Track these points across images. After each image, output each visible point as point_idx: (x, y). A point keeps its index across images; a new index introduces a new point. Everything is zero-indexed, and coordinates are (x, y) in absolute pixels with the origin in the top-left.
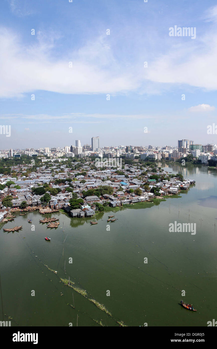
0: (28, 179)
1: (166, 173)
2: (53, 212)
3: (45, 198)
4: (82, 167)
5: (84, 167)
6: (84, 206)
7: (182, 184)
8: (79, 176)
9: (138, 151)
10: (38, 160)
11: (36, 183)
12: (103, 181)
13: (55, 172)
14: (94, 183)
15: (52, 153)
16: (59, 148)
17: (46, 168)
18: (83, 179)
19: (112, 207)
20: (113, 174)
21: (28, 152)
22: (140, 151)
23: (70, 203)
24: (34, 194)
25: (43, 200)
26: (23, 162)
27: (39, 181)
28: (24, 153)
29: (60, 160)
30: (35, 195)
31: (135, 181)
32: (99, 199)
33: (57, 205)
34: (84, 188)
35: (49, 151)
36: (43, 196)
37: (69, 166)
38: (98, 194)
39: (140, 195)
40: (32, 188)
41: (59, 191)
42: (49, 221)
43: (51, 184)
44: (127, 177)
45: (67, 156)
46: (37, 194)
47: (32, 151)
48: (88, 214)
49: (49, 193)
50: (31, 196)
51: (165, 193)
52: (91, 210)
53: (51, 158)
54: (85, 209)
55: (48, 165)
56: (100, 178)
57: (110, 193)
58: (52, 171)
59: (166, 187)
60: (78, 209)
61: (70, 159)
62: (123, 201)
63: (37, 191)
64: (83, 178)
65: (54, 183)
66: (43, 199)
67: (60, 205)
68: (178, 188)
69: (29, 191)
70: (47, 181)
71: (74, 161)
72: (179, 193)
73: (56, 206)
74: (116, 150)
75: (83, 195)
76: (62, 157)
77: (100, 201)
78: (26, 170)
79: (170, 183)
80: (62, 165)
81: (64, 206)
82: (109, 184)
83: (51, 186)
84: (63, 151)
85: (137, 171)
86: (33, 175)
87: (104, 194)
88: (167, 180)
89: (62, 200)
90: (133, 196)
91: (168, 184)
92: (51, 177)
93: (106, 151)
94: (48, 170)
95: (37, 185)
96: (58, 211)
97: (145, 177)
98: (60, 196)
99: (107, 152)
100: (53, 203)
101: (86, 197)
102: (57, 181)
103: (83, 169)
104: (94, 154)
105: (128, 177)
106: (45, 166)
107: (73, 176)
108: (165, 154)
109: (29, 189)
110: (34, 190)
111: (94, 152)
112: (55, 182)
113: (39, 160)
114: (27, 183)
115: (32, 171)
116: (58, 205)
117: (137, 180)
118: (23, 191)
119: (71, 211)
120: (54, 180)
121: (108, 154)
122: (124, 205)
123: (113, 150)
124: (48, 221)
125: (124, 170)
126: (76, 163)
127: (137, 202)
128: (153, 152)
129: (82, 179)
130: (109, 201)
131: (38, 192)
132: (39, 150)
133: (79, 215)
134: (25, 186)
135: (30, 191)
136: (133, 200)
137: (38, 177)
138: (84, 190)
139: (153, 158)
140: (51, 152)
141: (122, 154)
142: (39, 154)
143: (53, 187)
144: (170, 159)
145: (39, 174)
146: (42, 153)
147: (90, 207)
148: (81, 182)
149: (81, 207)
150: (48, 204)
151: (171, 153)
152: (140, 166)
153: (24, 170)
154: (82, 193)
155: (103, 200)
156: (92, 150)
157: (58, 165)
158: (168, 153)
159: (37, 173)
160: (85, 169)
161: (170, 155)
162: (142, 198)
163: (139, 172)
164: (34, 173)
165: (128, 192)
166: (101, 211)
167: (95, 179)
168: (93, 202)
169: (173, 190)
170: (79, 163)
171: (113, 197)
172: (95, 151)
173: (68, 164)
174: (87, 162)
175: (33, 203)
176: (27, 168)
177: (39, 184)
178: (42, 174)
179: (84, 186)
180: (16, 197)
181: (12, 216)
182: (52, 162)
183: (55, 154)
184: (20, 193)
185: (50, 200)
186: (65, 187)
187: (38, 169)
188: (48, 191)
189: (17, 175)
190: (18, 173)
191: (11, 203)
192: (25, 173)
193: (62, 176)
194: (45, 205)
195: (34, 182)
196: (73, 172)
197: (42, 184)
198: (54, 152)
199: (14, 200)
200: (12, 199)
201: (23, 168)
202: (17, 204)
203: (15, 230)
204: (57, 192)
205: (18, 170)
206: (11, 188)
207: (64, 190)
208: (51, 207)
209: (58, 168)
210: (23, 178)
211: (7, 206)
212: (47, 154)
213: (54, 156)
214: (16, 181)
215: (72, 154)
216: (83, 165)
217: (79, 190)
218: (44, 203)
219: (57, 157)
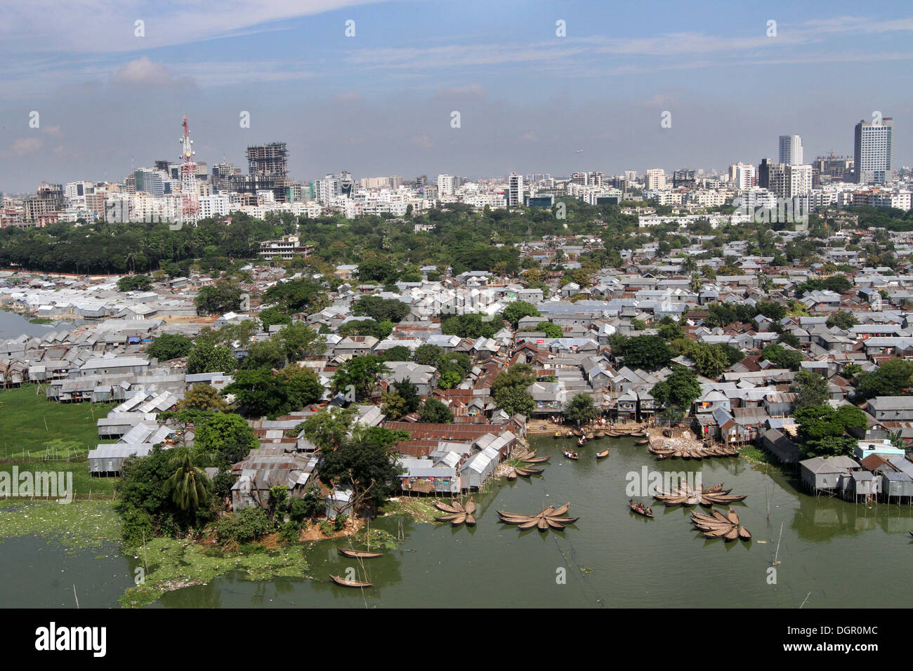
0: (588, 296)
2: (708, 457)
3: (674, 388)
4: (821, 253)
5: (831, 253)
6: (871, 447)
8: (815, 293)
10: (621, 220)
11: (626, 313)
13: (701, 273)
14: (896, 328)
15: (676, 192)
17: (658, 254)
18: (837, 309)
21: (578, 187)
23: (796, 422)
24: (621, 365)
25: (666, 396)
26: (564, 228)
27: (636, 309)
28: (566, 189)
29: (715, 221)
30: (625, 368)
33: (731, 424)
34: (850, 352)
35: (662, 185)
36: (663, 379)
37: (762, 245)
40: (612, 339)
41: (733, 356)
43: (691, 323)
46: (633, 367)
47: (596, 182)
48: (897, 489)
49: (687, 364)
50: (609, 373)
52: (910, 469)
53: (678, 212)
54: (875, 458)
55: (666, 239)
58: (688, 266)
60: (839, 454)
63: (634, 352)
64: (836, 304)
65: (701, 321)
66: (666, 390)
67: (745, 427)
69: (598, 351)
70: (672, 310)
71: (778, 226)
73: (723, 431)
75: (852, 385)
76: (721, 210)
78: (579, 260)
80: (727, 242)
81: (763, 431)
83: (691, 331)
84: (722, 185)
86: (609, 278)
89: (754, 405)
92: (687, 294)
94: (670, 263)
95: (628, 323)
96: (736, 456)
98: (738, 381)
100: (710, 413)
101: (872, 396)
102: (714, 309)
103: (829, 263)
104: (867, 197)
106: (656, 245)
107: (785, 293)
109: (598, 339)
110: (623, 348)
111: (865, 189)
112: (709, 314)
113: (626, 219)
114: (586, 314)
115: (603, 265)
116: (737, 425)
118: (575, 348)
119: (804, 463)
120: (701, 304)
126: (789, 235)
131: (638, 357)
132: (622, 178)
133: (845, 485)
134: (578, 327)
135: (602, 347)
137: (629, 290)
138: (853, 360)
140: (674, 187)
142: (626, 196)
143: (704, 339)
145: (634, 279)
146: (637, 192)
147: (902, 452)
148: (833, 321)
149: (856, 447)
150: (686, 416)
153: (572, 257)
154: (844, 375)
156: (854, 178)
157: (712, 241)
159: (625, 271)
160: (837, 264)
164: (612, 270)
170: (803, 237)
172: (870, 184)
173: (752, 237)
174: (839, 233)
175: (621, 406)
176: (583, 251)
177: (638, 322)
178: (647, 277)
179: (849, 341)
180: (545, 372)
181: (532, 454)
182: (682, 228)
183: (691, 197)
184: (563, 354)
185: (698, 401)
186: (758, 343)
187: (625, 255)
188: (681, 357)
189: (545, 279)
190: (549, 268)
191: (526, 395)
192: (574, 269)
193: (734, 291)
194: (673, 419)
195: (615, 312)
196: (780, 272)
197: (650, 319)
198: (687, 187)
199: (540, 387)
200: (530, 382)
201: (568, 251)
202: (551, 402)
203: (550, 526)
204: (725, 365)
205: (546, 259)
206: (525, 331)
207: (751, 354)
208: (703, 430)
209: (712, 254)
210: (569, 292)
211: (512, 410)
212: (657, 196)
213: (688, 204)
214: (541, 301)
215: (765, 194)
216: (823, 245)
217: (830, 360)
218: (670, 411)
219: (702, 206)
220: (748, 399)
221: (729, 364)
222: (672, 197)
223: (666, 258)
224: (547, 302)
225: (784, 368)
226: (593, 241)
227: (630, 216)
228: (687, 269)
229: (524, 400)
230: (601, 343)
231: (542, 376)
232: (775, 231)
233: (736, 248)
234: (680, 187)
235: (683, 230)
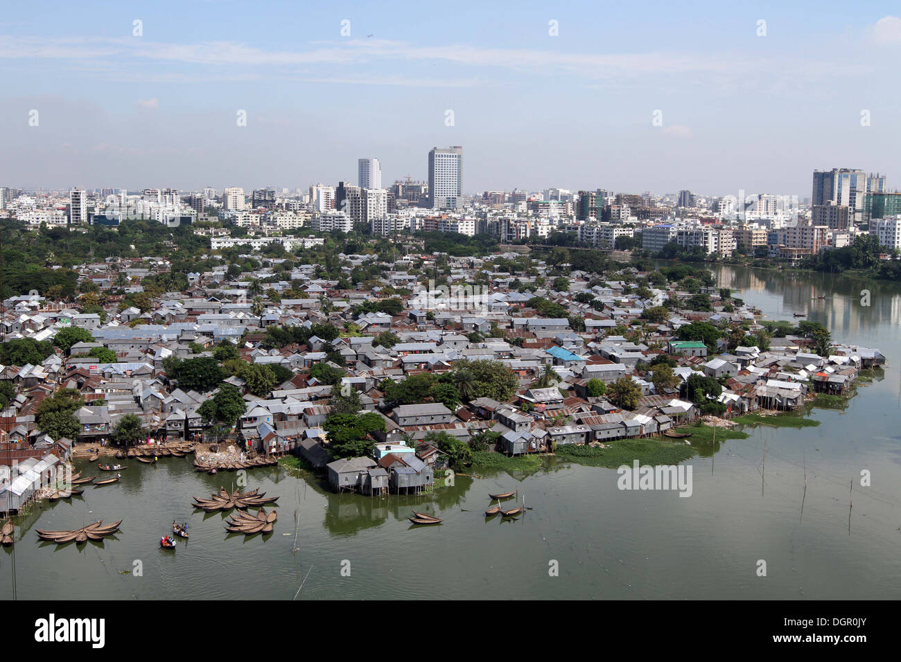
0: (148, 321)
1: (751, 316)
2: (249, 468)
3: (220, 405)
4: (385, 277)
5: (394, 277)
6: (388, 448)
7: (821, 368)
8: (370, 315)
9: (632, 215)
10: (193, 241)
11: (185, 337)
12: (474, 338)
13: (265, 296)
14: (432, 346)
15: (254, 212)
16: (285, 191)
17: (228, 277)
18: (387, 329)
19: (510, 454)
20: (519, 314)
21: (150, 204)
22: (642, 214)
23: (325, 430)
24: (175, 387)
25: (213, 413)
26: (130, 248)
27: (197, 333)
28: (136, 207)
29: (289, 244)
30: (178, 389)
31: (612, 345)
32: (454, 419)
33: (271, 436)
34: (389, 368)
35: (242, 205)
36: (212, 398)
37: (329, 269)
38: (451, 397)
39: (631, 408)
40: (167, 362)
41: (281, 375)
42: (235, 507)
43: (249, 345)
44: (577, 325)
45: (322, 229)
46: (186, 388)
47: (171, 200)
48: (404, 482)
49: (238, 383)
50: (160, 395)
51: (745, 402)
52: (417, 465)
53: (253, 234)
54: (390, 457)
55: (238, 263)
56: (459, 327)
57: (501, 396)
58: (255, 288)
59: (749, 379)
60: (360, 455)
61: (331, 242)
62: (556, 432)
63: (187, 374)
64: (387, 325)
65: (259, 344)
66: (212, 408)
67: (285, 438)
68: (802, 382)
69: (152, 375)
70: (232, 333)
71: (350, 250)
72: (806, 404)
73: (265, 443)
74: (534, 206)
75: (385, 396)
76: (297, 232)
77: (459, 426)
78: (143, 284)
79: (768, 362)
80: (297, 265)
81: (300, 441)
82: (499, 354)
83: (247, 353)
84: (302, 206)
85: (625, 300)
86: (172, 302)
87: (476, 397)
88: (756, 348)
89: (295, 419)
90: (601, 412)
91: (762, 364)
92: (248, 317)
93: (490, 211)
94: (238, 287)
95: (185, 346)
96: (275, 464)
97: (659, 331)
98: (286, 398)
99: (496, 214)
100: (255, 427)
101: (397, 406)
102: (273, 332)
103: (389, 287)
104: (436, 222)
105: (584, 328)
106: (226, 268)
107: (343, 315)
108: (750, 233)
109: (153, 363)
110: (176, 370)
111: (436, 214)
112: (266, 336)
113: (198, 241)
114: (144, 338)
115: (168, 289)
116: (277, 437)
117: (621, 342)
118: (129, 373)
119: (330, 465)
120: (261, 327)
121: (498, 224)
122: (559, 447)
123: (523, 206)
124: (230, 505)
125: (567, 298)
126: (359, 259)
127: (618, 438)
128: (699, 222)
129: (383, 330)
130: (497, 428)
131: (190, 379)
132: (198, 195)
133: (363, 482)
134: (136, 352)
135: (157, 371)
136: (600, 427)
137: (192, 314)
138: (390, 375)
139: (699, 248)
140: (254, 207)
141: (562, 227)
142: (201, 215)
143: (258, 360)
144: (774, 255)
145: (198, 302)
146: (212, 211)
147: (413, 450)
148: (378, 340)
149: (376, 448)
150: (232, 431)
151: (777, 227)
152: (638, 281)
153: (134, 280)
154: (380, 389)
155: (468, 424)
156: (428, 203)
157: (282, 264)
158: (764, 227)
159: (190, 295)
160: (395, 287)
161: (772, 236)
162: (642, 419)
163: (634, 306)
164: (177, 294)
165: (579, 395)
166: (461, 472)
167: (440, 332)
168: (425, 429)
169: (782, 392)
170: (371, 261)
171: (514, 410)
172: (441, 209)
173: (322, 260)
174: (406, 257)
175: (169, 425)
176: (148, 275)
177: (196, 345)
178: (211, 301)
179: (390, 358)
180: (94, 396)
181: (78, 476)
182: (255, 251)
183: (269, 218)
184: (116, 379)
185: (243, 417)
186: (308, 362)
187: (193, 279)
188: (233, 377)
189: (104, 304)
190: (108, 292)
191: (73, 420)
192: (136, 293)
193: (296, 314)
194: (220, 435)
195: (175, 336)
196: (343, 295)
197: (210, 343)
198: (266, 207)
199: (89, 411)
200: (78, 406)
201: (131, 273)
202: (98, 425)
203: (89, 539)
204: (273, 383)
205: (107, 282)
206: (77, 357)
207: (302, 373)
208: (247, 443)
209: (280, 277)
210: (129, 316)
211: (57, 435)
212: (235, 216)
213: (265, 225)
214: (98, 327)
215: (342, 217)
216: (388, 269)
217: (369, 376)
218: (217, 428)
219: (278, 229)
220: (290, 413)
221: (278, 382)
222: (250, 218)
223: (235, 281)
224: (104, 327)
225: (328, 384)
226: (160, 263)
227: (203, 237)
228: (253, 293)
229: (70, 424)
230: (156, 367)
231: (91, 401)
232: (346, 254)
233: (305, 272)
234: (259, 208)
235: (257, 253)
